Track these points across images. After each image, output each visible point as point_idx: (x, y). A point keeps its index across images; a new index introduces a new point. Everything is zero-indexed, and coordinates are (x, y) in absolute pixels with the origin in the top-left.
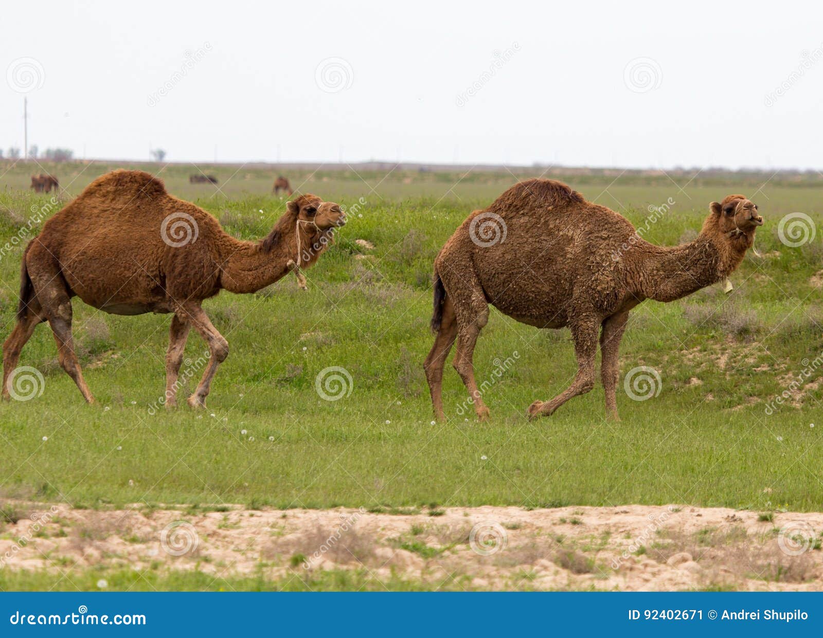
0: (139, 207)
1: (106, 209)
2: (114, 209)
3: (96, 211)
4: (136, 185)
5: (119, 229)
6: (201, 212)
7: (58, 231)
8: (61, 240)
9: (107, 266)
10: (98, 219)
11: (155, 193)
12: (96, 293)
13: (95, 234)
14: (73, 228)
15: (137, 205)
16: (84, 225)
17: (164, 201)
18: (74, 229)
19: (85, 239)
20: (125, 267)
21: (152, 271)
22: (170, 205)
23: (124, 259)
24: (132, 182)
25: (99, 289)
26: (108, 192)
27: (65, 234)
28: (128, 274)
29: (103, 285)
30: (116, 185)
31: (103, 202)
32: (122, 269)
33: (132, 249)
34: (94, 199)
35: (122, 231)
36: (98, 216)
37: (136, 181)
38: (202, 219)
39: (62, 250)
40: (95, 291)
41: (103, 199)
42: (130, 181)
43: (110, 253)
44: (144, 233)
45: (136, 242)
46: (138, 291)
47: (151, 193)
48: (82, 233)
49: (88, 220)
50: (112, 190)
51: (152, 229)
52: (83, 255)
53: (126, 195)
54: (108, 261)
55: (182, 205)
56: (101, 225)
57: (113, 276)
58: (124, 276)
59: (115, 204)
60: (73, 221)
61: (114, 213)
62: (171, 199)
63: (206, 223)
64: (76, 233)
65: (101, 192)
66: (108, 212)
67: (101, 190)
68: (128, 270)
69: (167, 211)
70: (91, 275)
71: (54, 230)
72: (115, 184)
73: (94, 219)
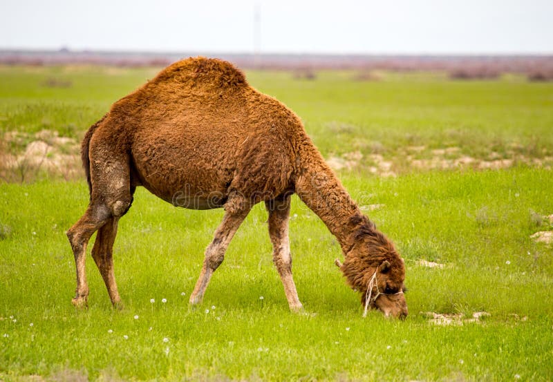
0: (221, 96)
1: (186, 95)
2: (194, 96)
3: (173, 96)
4: (221, 73)
5: (200, 118)
6: (284, 109)
7: (130, 116)
8: (136, 124)
9: (188, 157)
10: (176, 105)
11: (238, 84)
12: (173, 184)
13: (174, 121)
14: (147, 113)
15: (220, 94)
16: (159, 110)
17: (247, 93)
18: (149, 114)
19: (163, 126)
20: (206, 159)
22: (253, 98)
23: (205, 150)
24: (215, 70)
25: (177, 179)
26: (188, 78)
27: (138, 119)
28: (209, 166)
29: (182, 176)
30: (198, 71)
31: (183, 88)
32: (203, 161)
33: (214, 140)
34: (172, 84)
35: (204, 121)
36: (176, 102)
37: (219, 70)
38: (286, 118)
39: (137, 135)
40: (173, 181)
41: (182, 84)
42: (213, 69)
43: (191, 143)
44: (226, 124)
45: (218, 133)
46: (216, 184)
47: (235, 83)
48: (158, 119)
49: (165, 105)
50: (193, 76)
51: (235, 121)
52: (162, 143)
53: (209, 82)
54: (189, 151)
55: (266, 99)
56: (181, 112)
57: (193, 167)
58: (204, 168)
59: (196, 91)
60: (146, 105)
61: (195, 101)
62: (254, 92)
63: (289, 123)
64: (150, 118)
65: (180, 78)
66: (187, 98)
67: (180, 75)
68: (209, 162)
69: (251, 104)
70: (170, 165)
71: (126, 114)
72: (196, 70)
73: (172, 104)
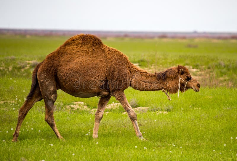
1: (79, 50)
2: (82, 50)
5: (87, 59)
9: (83, 76)
10: (75, 55)
13: (75, 61)
15: (93, 49)
16: (68, 57)
17: (104, 47)
18: (63, 59)
19: (71, 64)
20: (91, 76)
21: (102, 78)
22: (107, 49)
23: (90, 72)
26: (79, 43)
27: (59, 62)
28: (92, 79)
31: (77, 48)
32: (90, 77)
33: (94, 68)
36: (75, 54)
37: (91, 39)
39: (59, 68)
42: (89, 39)
44: (98, 61)
45: (95, 65)
47: (98, 44)
48: (68, 61)
49: (70, 56)
50: (81, 42)
51: (101, 60)
52: (71, 71)
53: (88, 44)
54: (84, 73)
56: (77, 57)
57: (86, 80)
58: (90, 80)
59: (83, 48)
60: (62, 56)
61: (83, 52)
62: (106, 47)
64: (64, 61)
66: (80, 52)
67: (75, 43)
68: (92, 78)
70: (76, 79)
71: (53, 60)
72: (82, 40)
73: (73, 55)
